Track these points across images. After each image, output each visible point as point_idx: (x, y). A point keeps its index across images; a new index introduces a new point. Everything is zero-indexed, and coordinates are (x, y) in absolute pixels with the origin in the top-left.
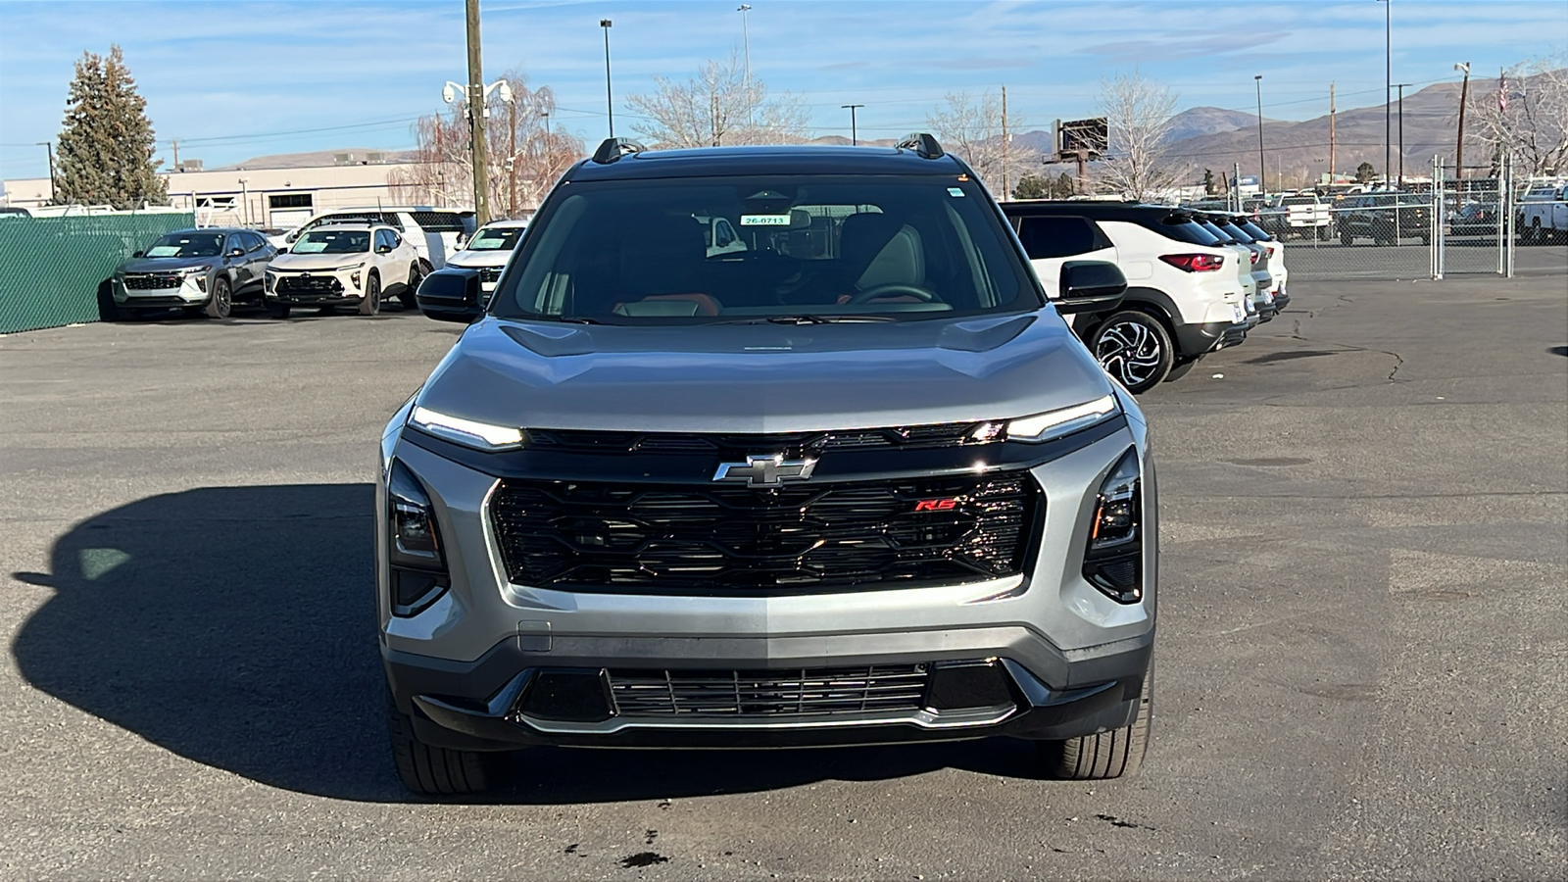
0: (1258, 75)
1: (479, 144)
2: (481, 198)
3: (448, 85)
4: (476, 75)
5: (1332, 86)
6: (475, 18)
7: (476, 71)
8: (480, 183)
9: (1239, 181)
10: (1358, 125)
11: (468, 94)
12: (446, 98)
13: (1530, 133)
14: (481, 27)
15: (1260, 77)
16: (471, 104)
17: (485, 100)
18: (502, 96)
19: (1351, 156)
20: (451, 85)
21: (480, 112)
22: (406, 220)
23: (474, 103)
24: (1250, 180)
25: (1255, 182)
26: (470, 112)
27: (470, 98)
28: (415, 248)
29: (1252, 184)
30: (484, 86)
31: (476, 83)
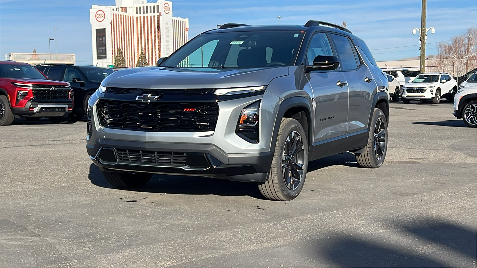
1: (423, 48)
2: (422, 66)
3: (414, 29)
4: (424, 25)
6: (424, 7)
7: (424, 24)
8: (422, 61)
11: (420, 31)
12: (413, 33)
14: (427, 9)
16: (421, 35)
17: (426, 33)
18: (432, 32)
20: (415, 29)
21: (424, 37)
22: (399, 73)
23: (422, 34)
26: (421, 37)
27: (421, 33)
28: (399, 82)
30: (426, 29)
31: (423, 28)
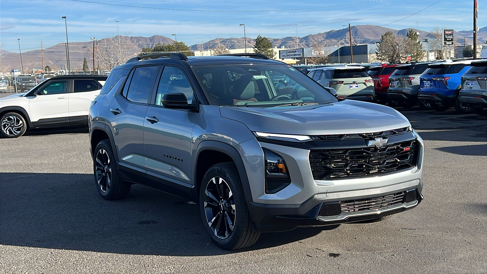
0: (18, 39)
5: (41, 43)
9: (14, 71)
10: (38, 55)
13: (108, 58)
15: (19, 39)
19: (37, 64)
24: (18, 70)
25: (19, 71)
29: (18, 72)
